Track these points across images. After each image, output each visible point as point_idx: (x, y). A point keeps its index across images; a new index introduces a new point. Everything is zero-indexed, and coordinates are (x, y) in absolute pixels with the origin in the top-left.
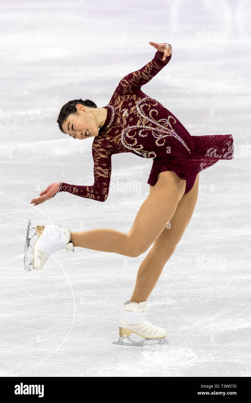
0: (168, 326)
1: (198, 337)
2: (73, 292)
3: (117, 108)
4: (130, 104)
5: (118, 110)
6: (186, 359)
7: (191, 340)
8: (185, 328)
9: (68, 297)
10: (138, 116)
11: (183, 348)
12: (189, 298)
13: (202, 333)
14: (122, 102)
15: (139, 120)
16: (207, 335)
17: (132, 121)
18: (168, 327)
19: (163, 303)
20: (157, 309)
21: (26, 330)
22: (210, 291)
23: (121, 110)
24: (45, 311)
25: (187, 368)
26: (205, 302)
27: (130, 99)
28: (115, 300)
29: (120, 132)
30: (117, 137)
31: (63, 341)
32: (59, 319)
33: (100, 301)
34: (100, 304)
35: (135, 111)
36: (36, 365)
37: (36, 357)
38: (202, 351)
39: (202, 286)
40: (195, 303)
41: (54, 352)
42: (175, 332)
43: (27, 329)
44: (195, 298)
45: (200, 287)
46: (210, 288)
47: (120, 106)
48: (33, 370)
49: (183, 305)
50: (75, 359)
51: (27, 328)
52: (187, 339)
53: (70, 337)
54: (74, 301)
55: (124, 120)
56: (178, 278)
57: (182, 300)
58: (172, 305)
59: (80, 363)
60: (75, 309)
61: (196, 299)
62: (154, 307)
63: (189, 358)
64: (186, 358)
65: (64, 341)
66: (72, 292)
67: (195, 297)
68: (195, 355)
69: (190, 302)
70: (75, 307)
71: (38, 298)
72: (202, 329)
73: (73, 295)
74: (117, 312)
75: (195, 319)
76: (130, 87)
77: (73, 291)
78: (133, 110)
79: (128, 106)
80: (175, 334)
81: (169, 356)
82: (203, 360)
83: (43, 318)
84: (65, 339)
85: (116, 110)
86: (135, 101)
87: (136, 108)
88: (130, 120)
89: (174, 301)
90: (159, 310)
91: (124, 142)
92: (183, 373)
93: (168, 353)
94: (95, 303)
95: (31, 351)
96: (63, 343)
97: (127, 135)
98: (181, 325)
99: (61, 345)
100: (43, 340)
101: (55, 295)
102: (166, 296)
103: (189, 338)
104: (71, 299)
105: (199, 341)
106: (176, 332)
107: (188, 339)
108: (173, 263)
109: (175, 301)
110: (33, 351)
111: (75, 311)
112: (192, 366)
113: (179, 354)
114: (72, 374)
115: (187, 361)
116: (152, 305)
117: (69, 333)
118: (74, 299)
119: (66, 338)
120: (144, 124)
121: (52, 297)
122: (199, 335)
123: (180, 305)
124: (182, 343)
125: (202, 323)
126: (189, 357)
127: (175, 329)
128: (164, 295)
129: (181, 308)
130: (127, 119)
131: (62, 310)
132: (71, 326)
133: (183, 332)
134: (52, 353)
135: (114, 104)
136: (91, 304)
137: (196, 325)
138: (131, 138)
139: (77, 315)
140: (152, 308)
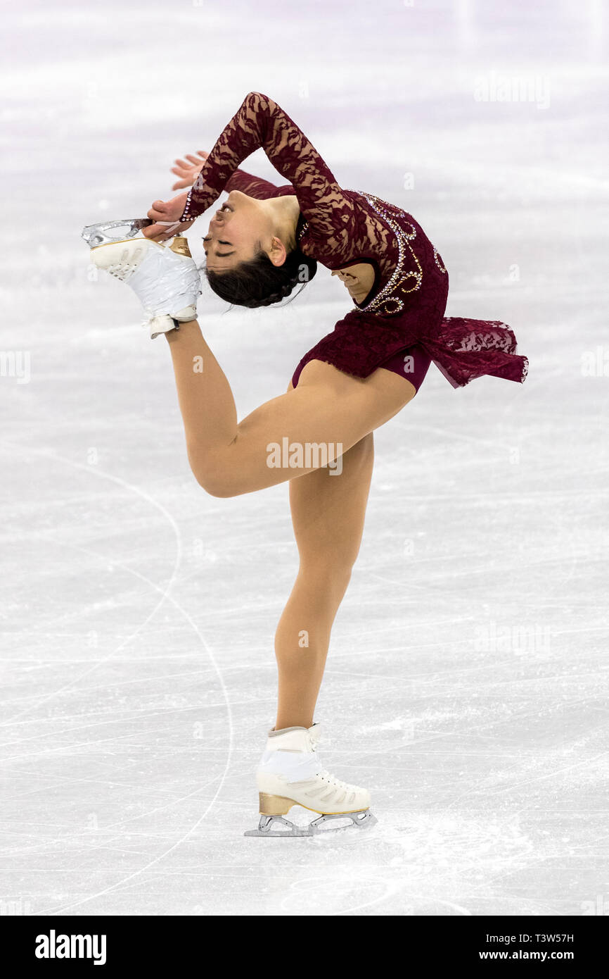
0: (460, 771)
1: (536, 799)
2: (226, 693)
7: (516, 804)
8: (502, 776)
12: (511, 702)
13: (543, 788)
18: (461, 773)
19: (448, 716)
20: (433, 730)
21: (112, 787)
24: (158, 740)
25: (508, 874)
26: (550, 710)
28: (328, 711)
31: (204, 813)
36: (138, 873)
37: (138, 853)
38: (544, 832)
39: (541, 672)
41: (182, 841)
42: (478, 787)
44: (525, 703)
45: (538, 674)
48: (132, 886)
49: (495, 720)
50: (233, 855)
52: (506, 804)
53: (220, 802)
57: (493, 708)
58: (469, 720)
59: (246, 866)
60: (232, 733)
61: (528, 704)
62: (425, 726)
63: (514, 850)
64: (505, 850)
65: (206, 813)
66: (225, 691)
67: (524, 700)
68: (528, 842)
69: (513, 712)
72: (544, 778)
73: (227, 700)
75: (526, 753)
77: (227, 689)
80: (477, 792)
81: (463, 845)
83: (155, 756)
84: (209, 809)
89: (474, 710)
90: (436, 732)
92: (500, 886)
93: (461, 839)
95: (126, 838)
96: (203, 817)
98: (492, 770)
99: (199, 822)
100: (156, 809)
101: (184, 700)
103: (512, 799)
105: (537, 807)
106: (482, 787)
107: (510, 803)
108: (471, 618)
109: (478, 709)
112: (521, 868)
113: (488, 841)
114: (226, 893)
115: (507, 856)
117: (218, 793)
118: (229, 711)
119: (212, 804)
121: (174, 704)
122: (536, 794)
123: (489, 718)
124: (494, 814)
125: (542, 763)
126: (512, 847)
127: (477, 780)
128: (448, 696)
129: (492, 727)
132: (223, 775)
133: (498, 785)
134: (178, 843)
137: (529, 767)
139: (238, 749)
140: (420, 729)
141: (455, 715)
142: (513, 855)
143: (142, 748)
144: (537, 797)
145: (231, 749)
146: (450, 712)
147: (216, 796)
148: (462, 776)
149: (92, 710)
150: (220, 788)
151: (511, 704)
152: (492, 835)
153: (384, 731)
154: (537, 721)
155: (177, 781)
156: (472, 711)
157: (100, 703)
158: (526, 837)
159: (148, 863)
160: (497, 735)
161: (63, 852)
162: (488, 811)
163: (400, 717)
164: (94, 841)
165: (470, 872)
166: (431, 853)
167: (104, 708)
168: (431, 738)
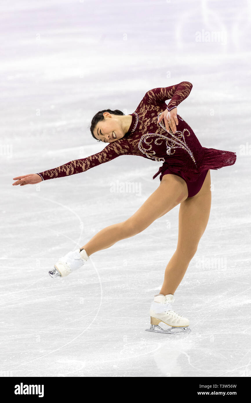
0: (183, 304)
2: (99, 278)
3: (140, 116)
4: (153, 114)
5: (142, 119)
8: (197, 305)
9: (95, 283)
10: (158, 125)
14: (146, 111)
15: (158, 130)
16: (216, 311)
17: (151, 129)
18: (183, 305)
21: (60, 312)
23: (144, 118)
24: (76, 295)
27: (154, 110)
29: (140, 137)
30: (136, 141)
32: (88, 302)
33: (124, 285)
35: (156, 121)
40: (205, 284)
41: (85, 331)
42: (189, 309)
44: (205, 280)
46: (218, 270)
47: (144, 115)
48: (68, 347)
51: (60, 310)
53: (99, 317)
54: (101, 285)
55: (146, 127)
58: (185, 286)
60: (102, 292)
65: (93, 321)
67: (205, 279)
69: (201, 283)
70: (102, 291)
72: (213, 306)
74: (138, 294)
76: (155, 99)
78: (154, 120)
79: (151, 115)
80: (189, 311)
84: (94, 319)
85: (140, 118)
86: (157, 112)
87: (157, 118)
88: (151, 128)
91: (141, 146)
92: (198, 344)
94: (119, 286)
95: (65, 330)
97: (145, 141)
98: (194, 304)
99: (91, 324)
100: (76, 320)
101: (85, 281)
104: (99, 284)
105: (210, 316)
111: (102, 294)
117: (97, 313)
118: (101, 284)
120: (161, 133)
121: (81, 283)
122: (210, 311)
123: (192, 285)
124: (195, 319)
125: (212, 301)
127: (189, 307)
129: (193, 288)
130: (148, 127)
131: (91, 294)
132: (99, 308)
135: (139, 112)
137: (207, 302)
138: (147, 144)
143: (70, 298)
144: (210, 312)
145: (102, 298)
147: (97, 315)
150: (98, 312)
151: (200, 280)
153: (156, 290)
157: (55, 283)
159: (73, 339)
160: (195, 291)
161: (43, 335)
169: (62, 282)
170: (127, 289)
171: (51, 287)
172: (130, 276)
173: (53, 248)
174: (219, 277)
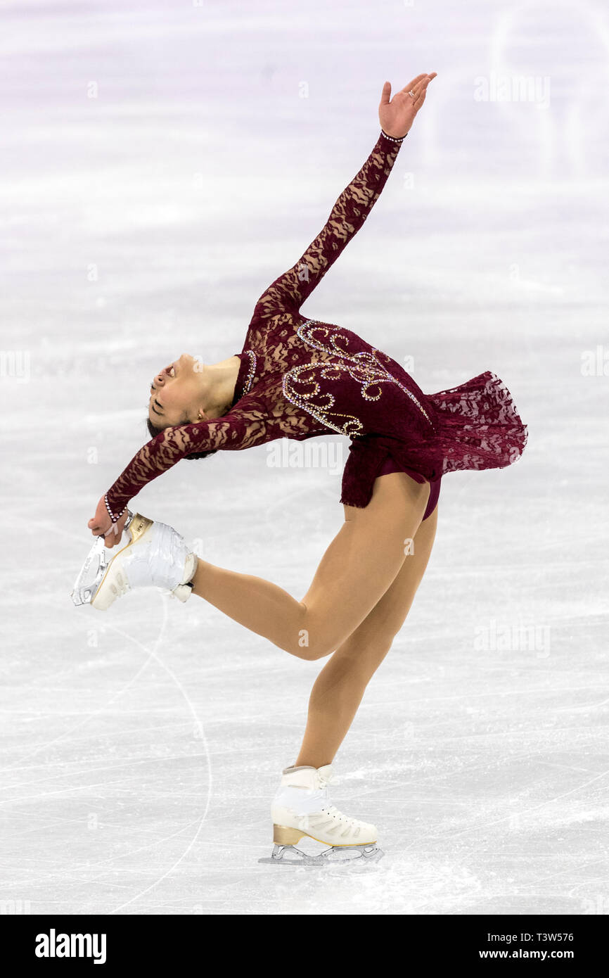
0: (417, 817)
1: (484, 843)
4: (283, 332)
6: (455, 892)
7: (467, 847)
8: (454, 822)
9: (195, 755)
10: (307, 349)
11: (449, 866)
12: (462, 755)
13: (491, 833)
14: (266, 336)
15: (313, 356)
18: (418, 819)
19: (405, 767)
20: (392, 779)
22: (510, 741)
23: (268, 348)
24: (144, 785)
26: (498, 763)
27: (281, 323)
32: (176, 803)
33: (267, 762)
34: (267, 769)
35: (298, 342)
36: (124, 906)
37: (124, 887)
38: (493, 873)
39: (490, 729)
40: (475, 767)
41: (164, 877)
43: (104, 825)
44: (476, 757)
46: (508, 734)
49: (448, 771)
50: (210, 891)
51: (104, 822)
52: (458, 847)
53: (200, 843)
54: (209, 763)
55: (281, 361)
56: (437, 713)
57: (447, 760)
58: (425, 771)
59: (221, 900)
62: (385, 776)
63: (463, 889)
64: (456, 889)
65: (187, 852)
67: (474, 754)
68: (476, 881)
69: (464, 763)
70: (211, 776)
71: (127, 757)
72: (492, 824)
73: (207, 750)
77: (207, 740)
78: (293, 343)
79: (280, 337)
80: (432, 837)
82: (494, 894)
84: (190, 848)
86: (291, 326)
87: (299, 338)
89: (430, 762)
90: (396, 782)
94: (254, 767)
96: (184, 855)
99: (180, 860)
101: (167, 750)
102: (412, 751)
104: (203, 759)
105: (485, 850)
107: (461, 846)
108: (428, 679)
109: (433, 761)
110: (117, 874)
111: (210, 785)
112: (470, 905)
113: (441, 880)
116: (381, 771)
118: (209, 760)
120: (326, 361)
122: (485, 838)
123: (443, 770)
125: (490, 811)
126: (463, 886)
127: (432, 825)
128: (407, 750)
129: (445, 778)
130: (287, 359)
131: (181, 784)
132: (202, 819)
133: (451, 830)
134: (161, 879)
136: (246, 770)
137: (478, 815)
139: (216, 795)
140: (381, 778)
141: (412, 766)
142: (463, 893)
143: (130, 793)
144: (485, 841)
145: (210, 794)
146: (408, 763)
147: (196, 837)
148: (418, 821)
149: (84, 758)
150: (200, 829)
151: (462, 757)
152: (445, 875)
153: (349, 780)
154: (486, 773)
155: (161, 823)
156: (427, 763)
157: (92, 752)
158: (475, 877)
162: (441, 853)
163: (363, 768)
164: (85, 876)
165: (424, 908)
166: (389, 891)
167: (96, 756)
168: (391, 787)
169: (111, 750)
170: (277, 773)
171: (82, 762)
172: (284, 742)
173: (90, 664)
174: (512, 752)
